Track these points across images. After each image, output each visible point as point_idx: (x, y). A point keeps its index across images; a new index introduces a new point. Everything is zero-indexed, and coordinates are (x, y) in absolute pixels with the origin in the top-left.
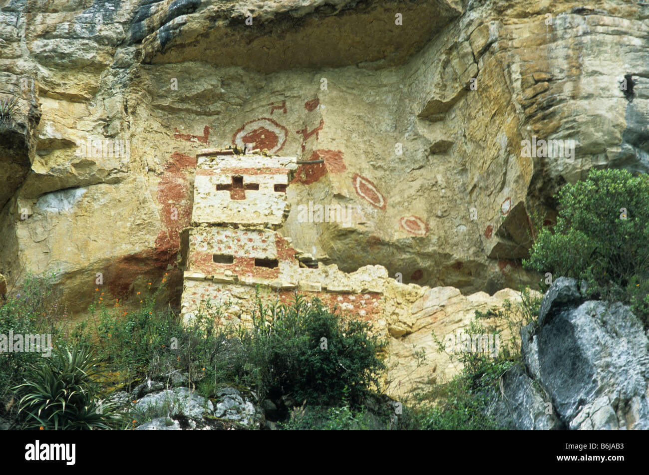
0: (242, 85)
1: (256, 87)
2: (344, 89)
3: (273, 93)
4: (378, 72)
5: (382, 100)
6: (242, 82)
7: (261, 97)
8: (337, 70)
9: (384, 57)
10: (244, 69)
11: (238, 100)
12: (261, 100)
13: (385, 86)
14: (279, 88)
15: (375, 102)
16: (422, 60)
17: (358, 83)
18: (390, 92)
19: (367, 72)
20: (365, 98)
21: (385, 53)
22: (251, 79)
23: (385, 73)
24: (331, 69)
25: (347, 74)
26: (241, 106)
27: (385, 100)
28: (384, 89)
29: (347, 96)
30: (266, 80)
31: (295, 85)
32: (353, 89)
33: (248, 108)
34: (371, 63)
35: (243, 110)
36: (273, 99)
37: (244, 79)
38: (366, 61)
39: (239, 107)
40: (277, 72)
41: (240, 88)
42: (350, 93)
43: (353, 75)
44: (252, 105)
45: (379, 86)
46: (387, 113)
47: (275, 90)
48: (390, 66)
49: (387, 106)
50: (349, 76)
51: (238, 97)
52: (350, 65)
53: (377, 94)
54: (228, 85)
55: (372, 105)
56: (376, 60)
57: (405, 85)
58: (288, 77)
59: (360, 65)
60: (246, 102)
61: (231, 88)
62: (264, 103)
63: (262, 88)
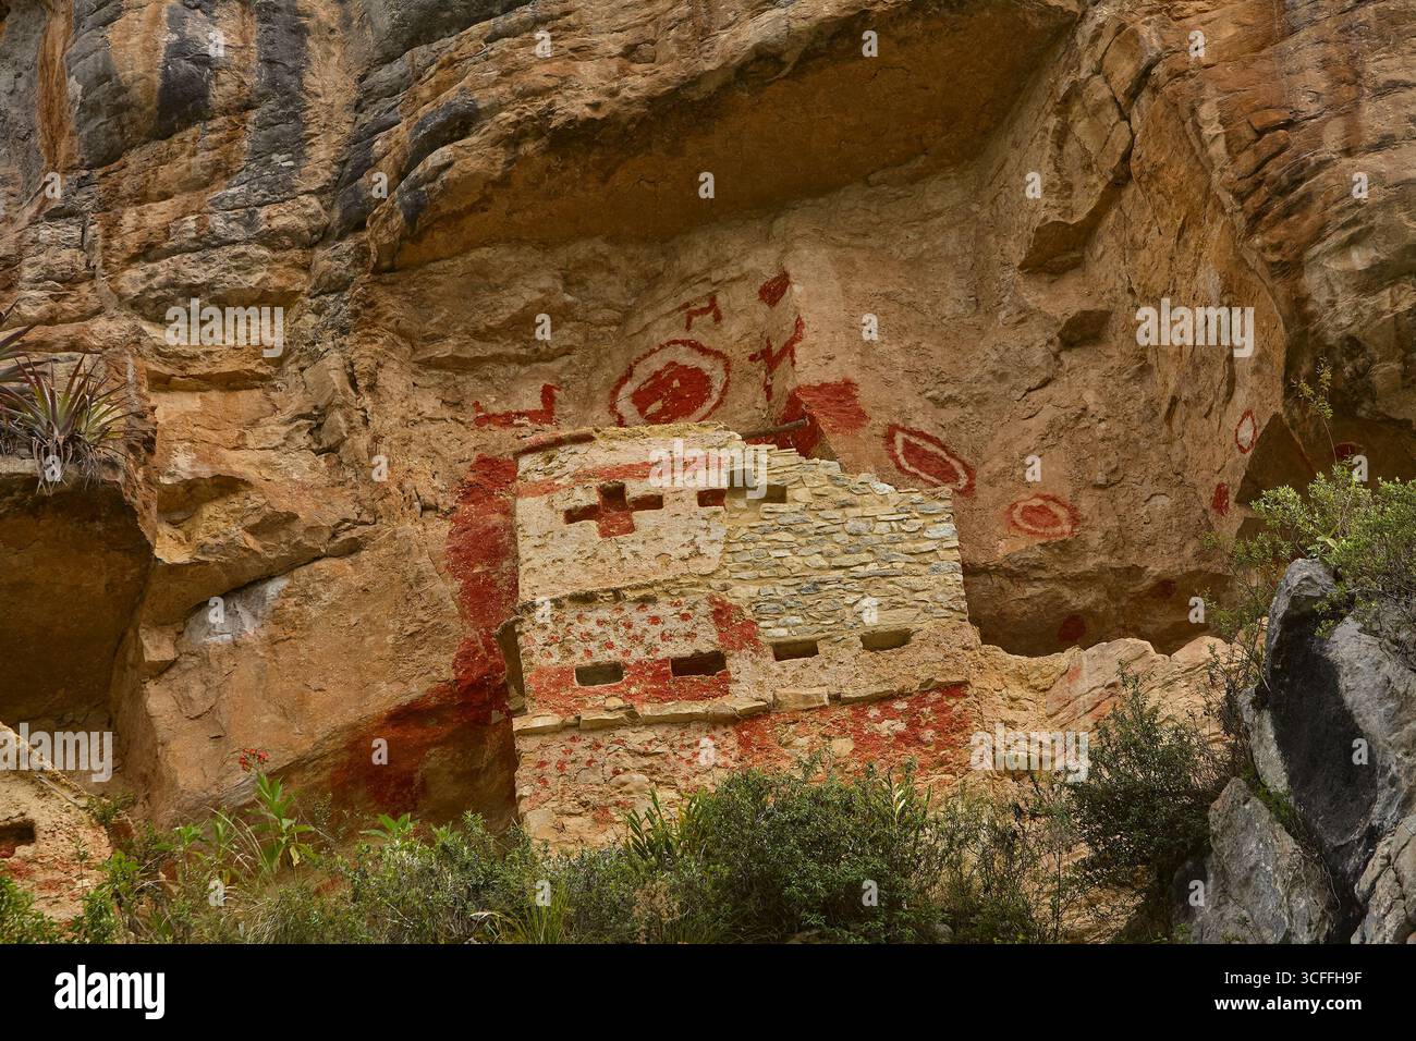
0: (612, 278)
1: (645, 276)
2: (846, 240)
3: (685, 280)
4: (919, 186)
5: (935, 249)
6: (611, 271)
7: (661, 294)
8: (821, 200)
9: (924, 151)
10: (608, 240)
11: (608, 313)
12: (659, 302)
13: (939, 214)
14: (696, 268)
15: (921, 256)
16: (1010, 138)
17: (875, 219)
18: (951, 226)
19: (892, 190)
20: (896, 251)
21: (925, 141)
22: (631, 259)
23: (934, 184)
24: (809, 202)
25: (847, 204)
26: (619, 324)
27: (943, 245)
28: (938, 221)
29: (854, 254)
30: (664, 254)
31: (730, 254)
32: (865, 235)
33: (635, 325)
34: (897, 171)
35: (624, 332)
36: (687, 296)
37: (614, 262)
38: (885, 166)
39: (614, 328)
40: (688, 232)
41: (609, 284)
42: (859, 248)
43: (861, 204)
44: (642, 317)
45: (925, 218)
46: (951, 275)
47: (689, 273)
48: (943, 166)
49: (948, 259)
50: (851, 210)
51: (607, 306)
52: (849, 183)
53: (923, 236)
54: (581, 283)
55: (916, 263)
56: (908, 161)
57: (982, 205)
58: (712, 239)
59: (871, 178)
60: (628, 314)
61: (587, 288)
62: (668, 307)
63: (660, 274)
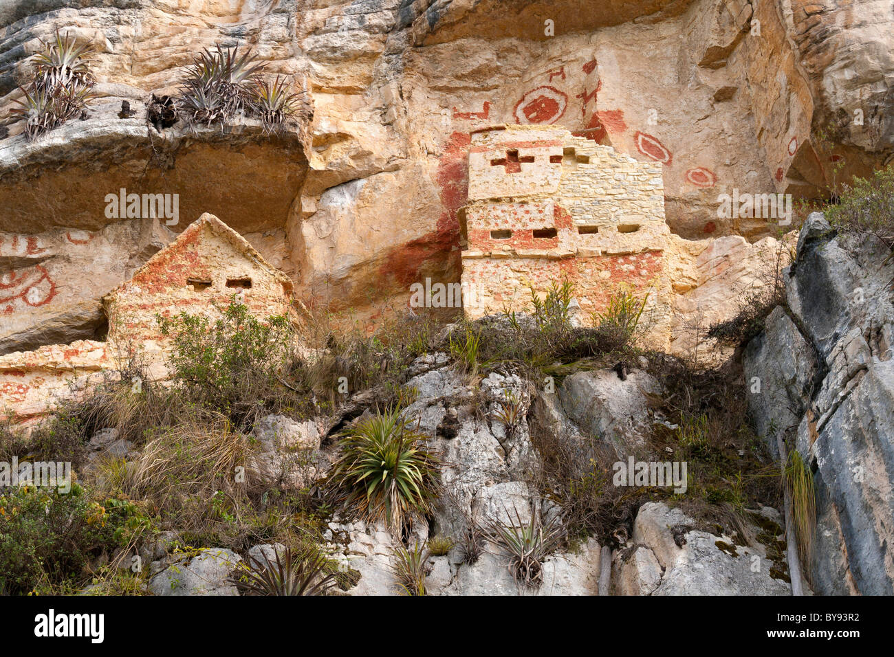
0: (518, 56)
1: (532, 56)
2: (623, 47)
3: (550, 59)
4: (657, 25)
5: (662, 53)
6: (518, 53)
7: (539, 65)
8: (613, 28)
9: (660, 10)
10: (518, 39)
11: (515, 72)
12: (538, 68)
13: (665, 38)
14: (555, 54)
15: (656, 56)
16: (698, 7)
17: (637, 38)
18: (670, 44)
19: (645, 26)
20: (645, 53)
21: (661, 5)
22: (527, 48)
23: (663, 25)
24: (608, 28)
25: (624, 31)
26: (520, 77)
27: (666, 52)
28: (664, 41)
29: (626, 53)
30: (542, 47)
31: (571, 49)
32: (631, 45)
33: (527, 78)
34: (647, 17)
35: (522, 80)
36: (551, 66)
37: (520, 49)
38: (642, 15)
39: (517, 78)
41: (517, 59)
42: (628, 50)
43: (631, 31)
44: (530, 73)
45: (659, 39)
46: (668, 66)
47: (552, 56)
48: (667, 17)
49: (668, 58)
50: (626, 33)
51: (515, 69)
52: (626, 21)
53: (657, 47)
54: (504, 57)
55: (653, 59)
56: (653, 13)
57: (684, 35)
58: (564, 42)
59: (636, 20)
60: (524, 72)
61: (507, 60)
62: (542, 70)
63: (539, 56)
